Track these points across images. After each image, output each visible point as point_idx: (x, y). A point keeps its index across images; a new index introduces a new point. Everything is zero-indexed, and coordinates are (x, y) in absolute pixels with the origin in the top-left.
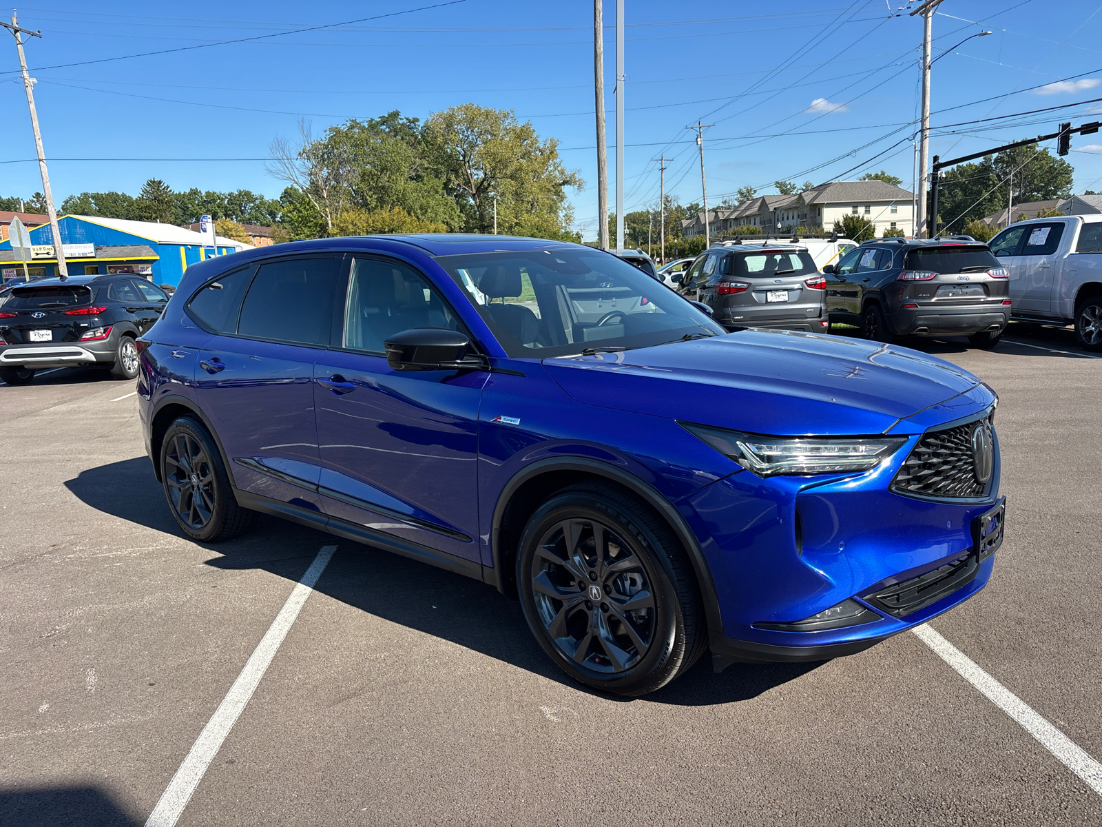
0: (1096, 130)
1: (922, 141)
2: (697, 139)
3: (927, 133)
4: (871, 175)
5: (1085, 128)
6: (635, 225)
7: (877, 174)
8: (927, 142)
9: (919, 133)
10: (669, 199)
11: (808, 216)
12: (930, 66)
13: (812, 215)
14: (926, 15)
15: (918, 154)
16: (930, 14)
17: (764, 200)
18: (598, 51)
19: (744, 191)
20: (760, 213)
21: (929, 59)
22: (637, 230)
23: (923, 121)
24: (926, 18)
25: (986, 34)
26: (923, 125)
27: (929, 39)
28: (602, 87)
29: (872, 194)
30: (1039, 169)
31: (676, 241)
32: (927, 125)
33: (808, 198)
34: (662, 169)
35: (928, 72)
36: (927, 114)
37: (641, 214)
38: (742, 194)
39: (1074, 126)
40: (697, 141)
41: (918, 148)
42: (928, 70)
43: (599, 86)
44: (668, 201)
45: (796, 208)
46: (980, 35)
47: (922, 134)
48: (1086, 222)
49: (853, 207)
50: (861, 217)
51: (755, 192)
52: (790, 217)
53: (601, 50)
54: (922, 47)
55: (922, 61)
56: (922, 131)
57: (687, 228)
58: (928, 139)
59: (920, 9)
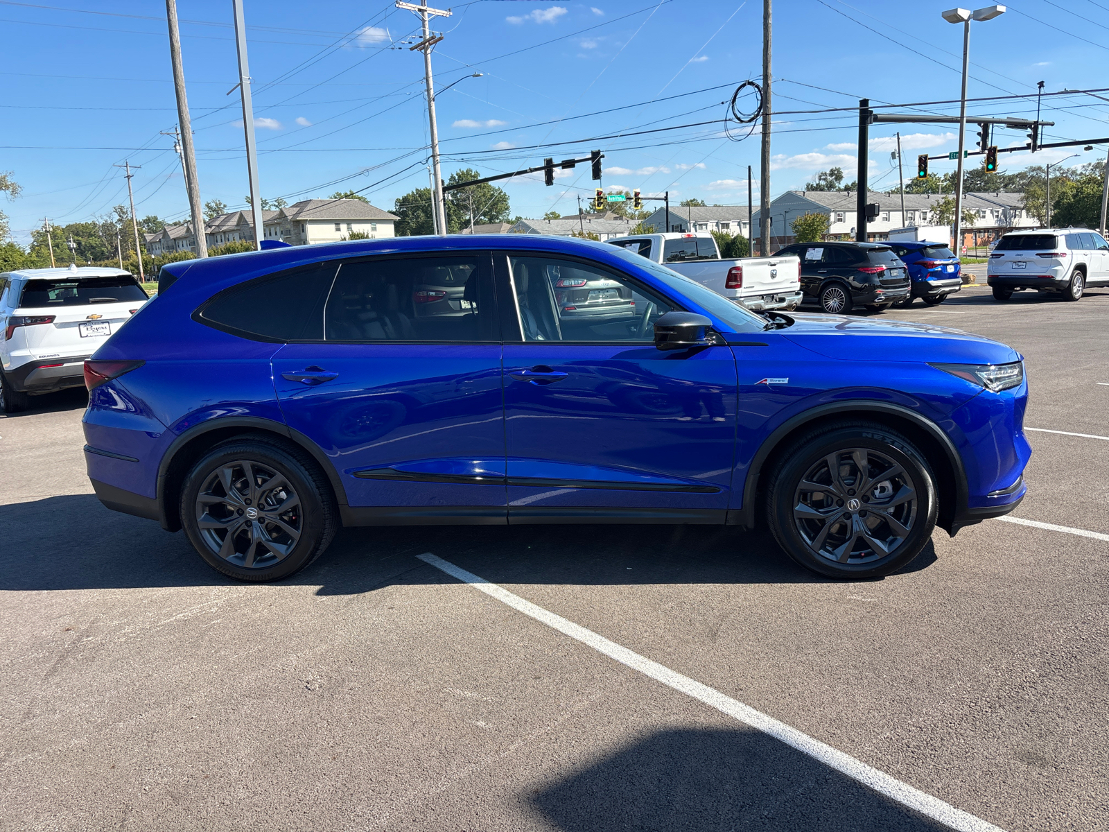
0: (573, 166)
1: (435, 165)
2: (175, 146)
3: (438, 158)
4: (340, 194)
5: (565, 164)
6: (80, 238)
7: (346, 193)
8: (438, 166)
9: (432, 158)
10: (125, 210)
11: (292, 233)
12: (434, 99)
13: (296, 231)
14: (426, 52)
15: (432, 176)
16: (429, 51)
17: (241, 215)
18: (175, 44)
19: (213, 205)
20: (239, 228)
21: (432, 92)
22: (83, 243)
23: (433, 147)
24: (426, 54)
25: (479, 76)
26: (433, 151)
27: (430, 74)
28: (184, 85)
29: (352, 212)
30: (484, 196)
31: (153, 256)
32: (437, 151)
33: (290, 214)
34: (129, 177)
35: (433, 103)
36: (436, 142)
37: (86, 226)
38: (210, 208)
39: (555, 162)
40: (176, 150)
41: (432, 172)
42: (432, 102)
43: (180, 83)
44: (123, 213)
45: (278, 224)
46: (474, 76)
47: (434, 159)
48: (667, 239)
49: (336, 224)
50: (366, 234)
51: (225, 206)
52: (273, 233)
53: (178, 45)
54: (425, 81)
55: (426, 93)
56: (433, 156)
57: (151, 243)
58: (439, 164)
59: (419, 45)
